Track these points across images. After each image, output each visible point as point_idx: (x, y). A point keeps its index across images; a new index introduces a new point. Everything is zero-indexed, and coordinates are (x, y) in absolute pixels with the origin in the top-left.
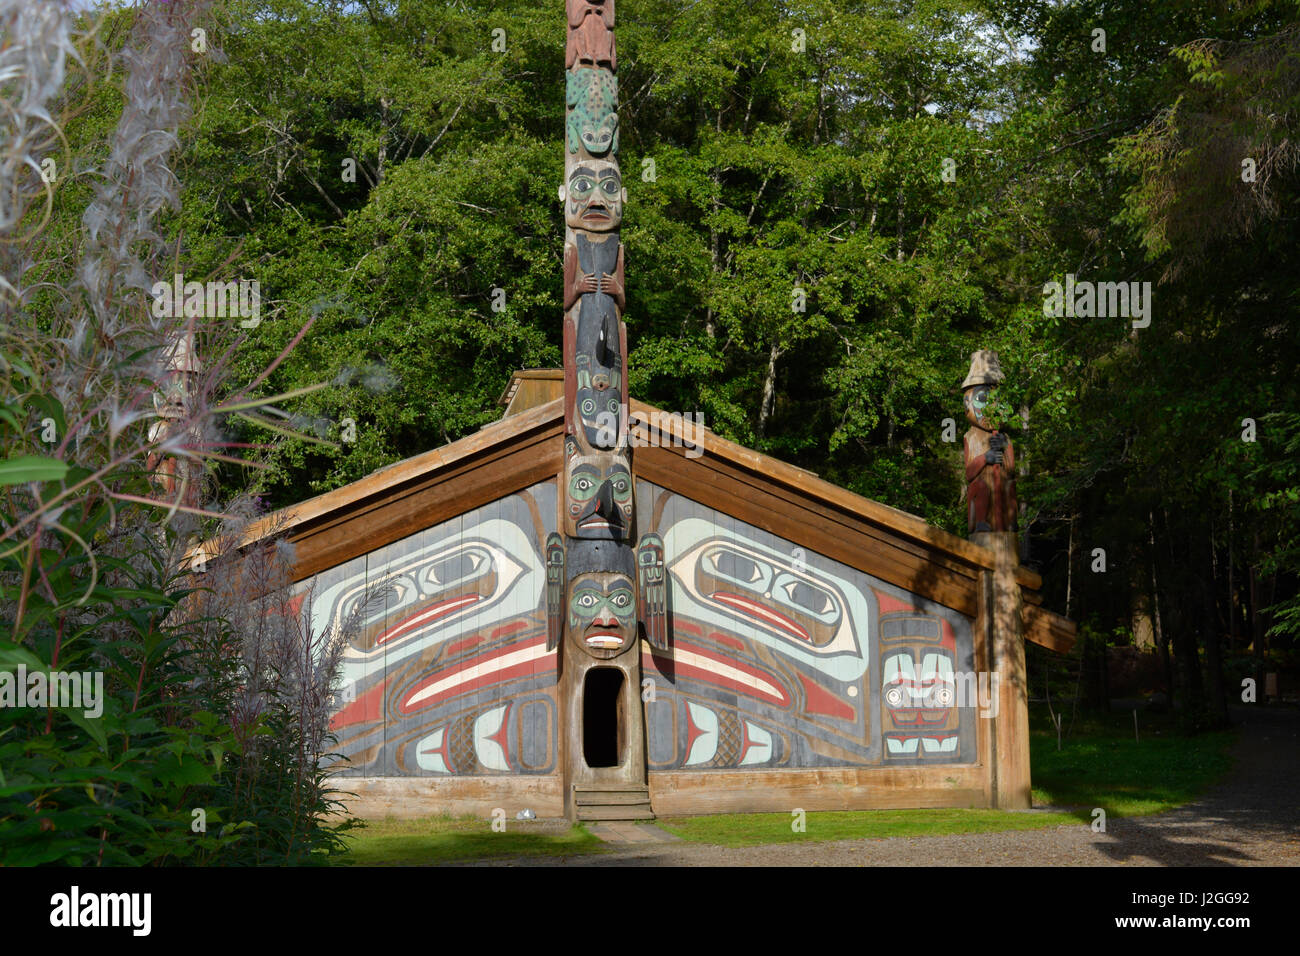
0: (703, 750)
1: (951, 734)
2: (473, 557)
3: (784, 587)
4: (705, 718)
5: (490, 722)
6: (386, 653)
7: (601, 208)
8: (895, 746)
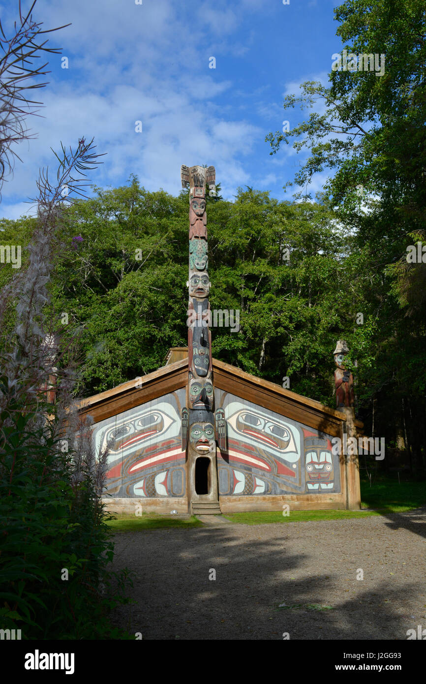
0: (240, 488)
1: (331, 482)
2: (155, 416)
3: (269, 427)
4: (240, 476)
5: (161, 477)
6: (123, 452)
7: (202, 289)
8: (310, 486)
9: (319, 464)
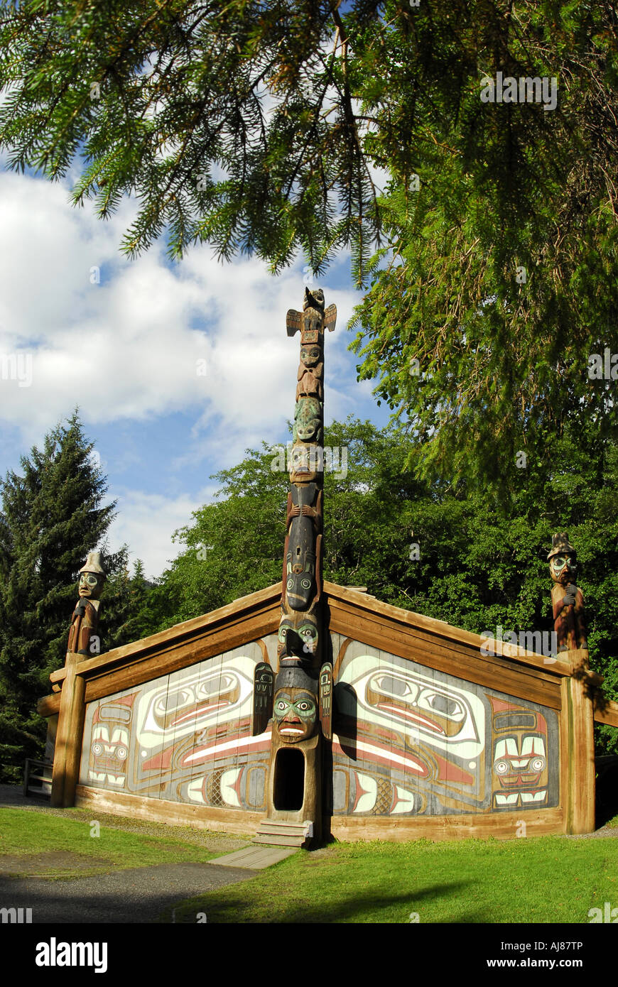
0: (366, 804)
1: (541, 789)
2: (227, 679)
3: (426, 698)
4: (369, 784)
5: (230, 777)
6: (175, 731)
8: (501, 800)
9: (520, 759)
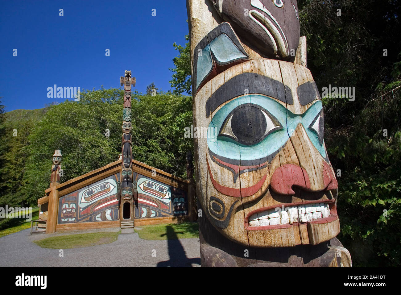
0: (144, 215)
1: (184, 210)
3: (157, 188)
4: (144, 210)
6: (91, 201)
7: (128, 130)
